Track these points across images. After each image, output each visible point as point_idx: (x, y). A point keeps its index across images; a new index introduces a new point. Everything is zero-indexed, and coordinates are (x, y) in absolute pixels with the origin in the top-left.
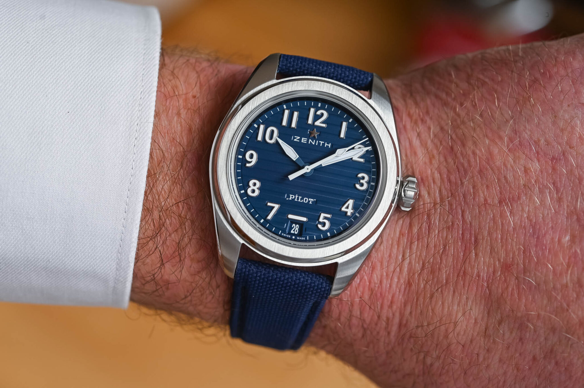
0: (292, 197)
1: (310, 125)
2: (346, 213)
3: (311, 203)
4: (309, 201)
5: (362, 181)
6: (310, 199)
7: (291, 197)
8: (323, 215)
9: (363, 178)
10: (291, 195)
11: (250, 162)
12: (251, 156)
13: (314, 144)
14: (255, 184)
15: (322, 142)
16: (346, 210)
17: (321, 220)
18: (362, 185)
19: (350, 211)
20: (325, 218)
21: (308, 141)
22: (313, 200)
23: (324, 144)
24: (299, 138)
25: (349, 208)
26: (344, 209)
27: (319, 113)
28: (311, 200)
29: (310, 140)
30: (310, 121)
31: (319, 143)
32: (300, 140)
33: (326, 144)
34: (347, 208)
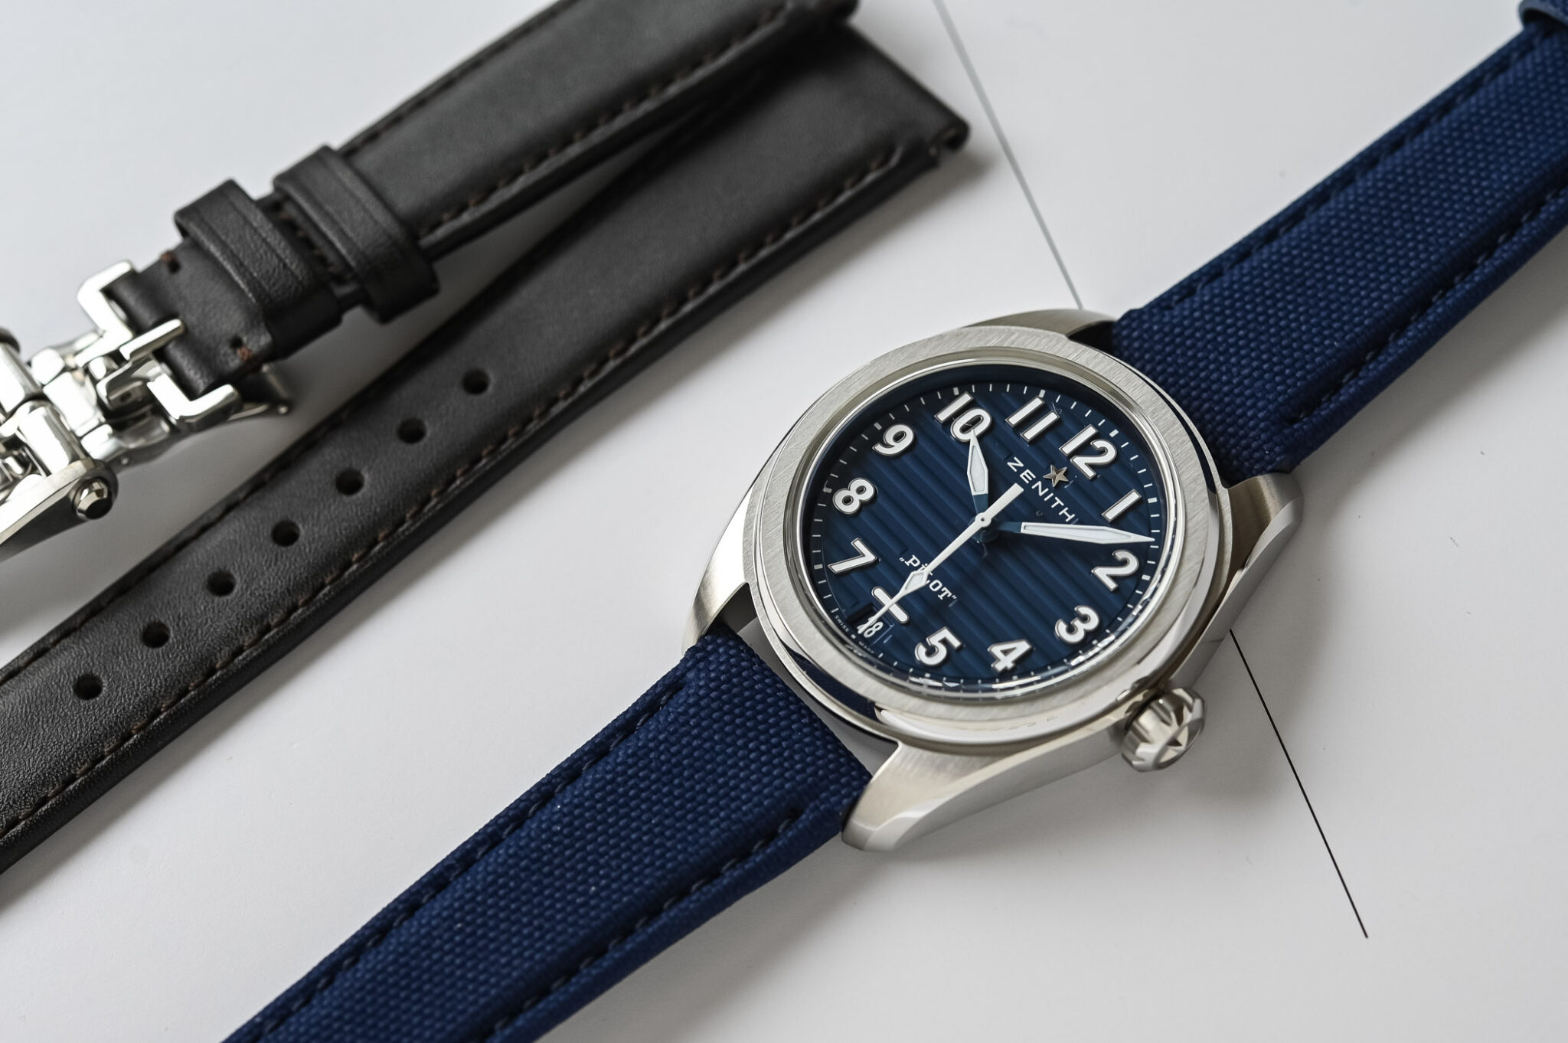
0: (915, 562)
1: (1062, 454)
2: (994, 659)
3: (941, 597)
4: (940, 592)
5: (1077, 623)
6: (945, 589)
7: (911, 561)
8: (945, 633)
9: (1085, 619)
10: (914, 558)
11: (887, 445)
12: (899, 437)
13: (1041, 494)
14: (861, 490)
15: (1059, 502)
16: (1000, 655)
17: (934, 640)
18: (1071, 630)
19: (1004, 663)
20: (944, 642)
21: (1034, 481)
22: (950, 594)
23: (1060, 508)
24: (1021, 465)
25: (1006, 654)
26: (996, 650)
27: (1099, 444)
28: (947, 592)
29: (1039, 483)
30: (1068, 449)
31: (1052, 500)
32: (1021, 470)
33: (1064, 511)
34: (1006, 652)
